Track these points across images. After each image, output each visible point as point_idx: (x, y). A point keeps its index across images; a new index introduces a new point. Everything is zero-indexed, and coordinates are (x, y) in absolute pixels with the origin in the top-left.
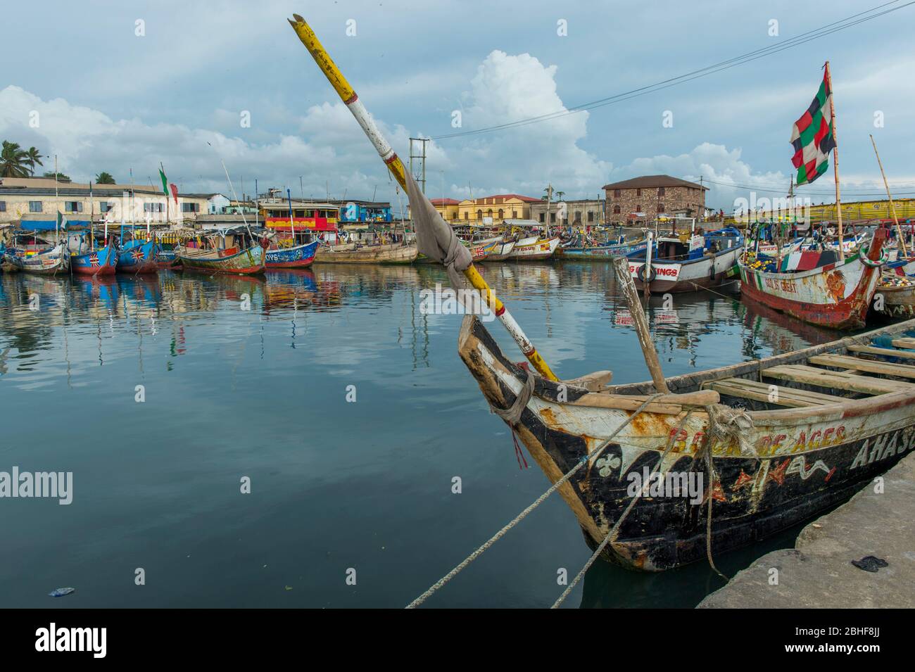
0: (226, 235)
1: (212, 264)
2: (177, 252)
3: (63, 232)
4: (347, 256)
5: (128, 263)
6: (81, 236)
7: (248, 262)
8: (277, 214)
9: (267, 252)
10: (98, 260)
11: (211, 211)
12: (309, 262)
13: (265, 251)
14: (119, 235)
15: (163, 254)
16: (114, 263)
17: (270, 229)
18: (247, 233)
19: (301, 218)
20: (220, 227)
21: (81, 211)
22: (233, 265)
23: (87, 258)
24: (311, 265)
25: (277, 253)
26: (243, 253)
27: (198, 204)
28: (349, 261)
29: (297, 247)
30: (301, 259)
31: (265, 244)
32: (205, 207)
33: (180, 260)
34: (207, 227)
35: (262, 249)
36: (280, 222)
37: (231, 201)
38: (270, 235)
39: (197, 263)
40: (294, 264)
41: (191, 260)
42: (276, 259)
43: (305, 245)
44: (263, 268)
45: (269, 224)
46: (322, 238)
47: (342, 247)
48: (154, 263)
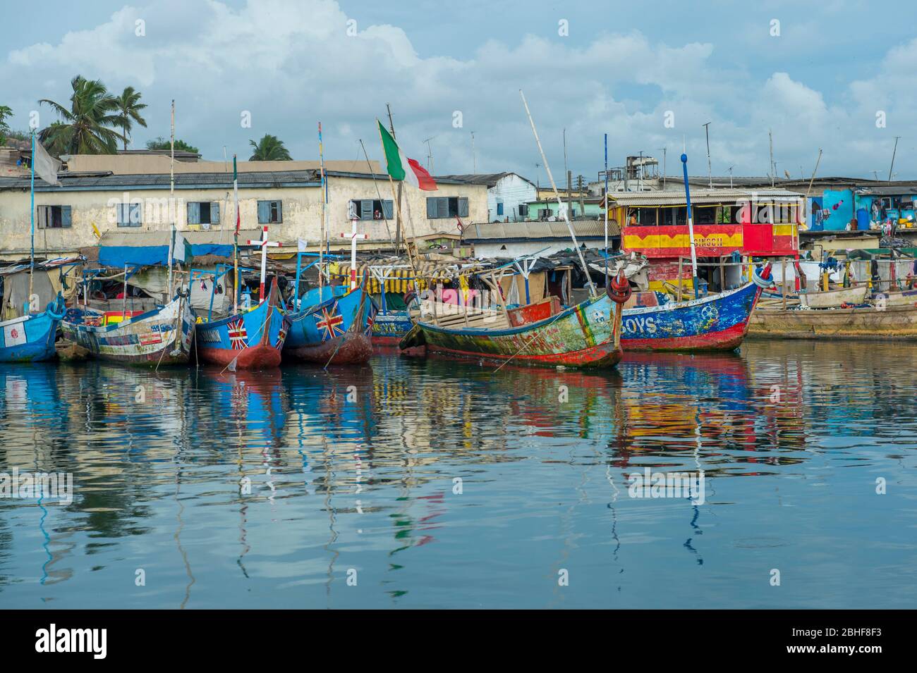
0: (532, 272)
1: (491, 342)
2: (414, 313)
3: (180, 270)
4: (846, 320)
5: (310, 339)
6: (213, 280)
7: (577, 338)
8: (651, 218)
9: (626, 311)
10: (244, 334)
11: (494, 216)
12: (735, 336)
13: (619, 310)
14: (294, 275)
15: (388, 318)
16: (277, 340)
17: (633, 255)
18: (577, 266)
19: (707, 227)
20: (515, 252)
21: (218, 223)
22: (542, 345)
23: (224, 327)
24: (738, 343)
25: (653, 315)
26: (566, 315)
27: (466, 199)
28: (852, 332)
29: (705, 300)
30: (714, 328)
31: (621, 291)
32: (480, 205)
33: (421, 334)
34: (486, 253)
35: (614, 305)
36: (657, 237)
37: (539, 190)
38: (631, 269)
39: (459, 339)
40: (696, 343)
41: (446, 333)
42: (652, 329)
43: (725, 294)
44: (617, 351)
45: (631, 242)
46: (767, 276)
47: (832, 299)
48: (365, 339)
